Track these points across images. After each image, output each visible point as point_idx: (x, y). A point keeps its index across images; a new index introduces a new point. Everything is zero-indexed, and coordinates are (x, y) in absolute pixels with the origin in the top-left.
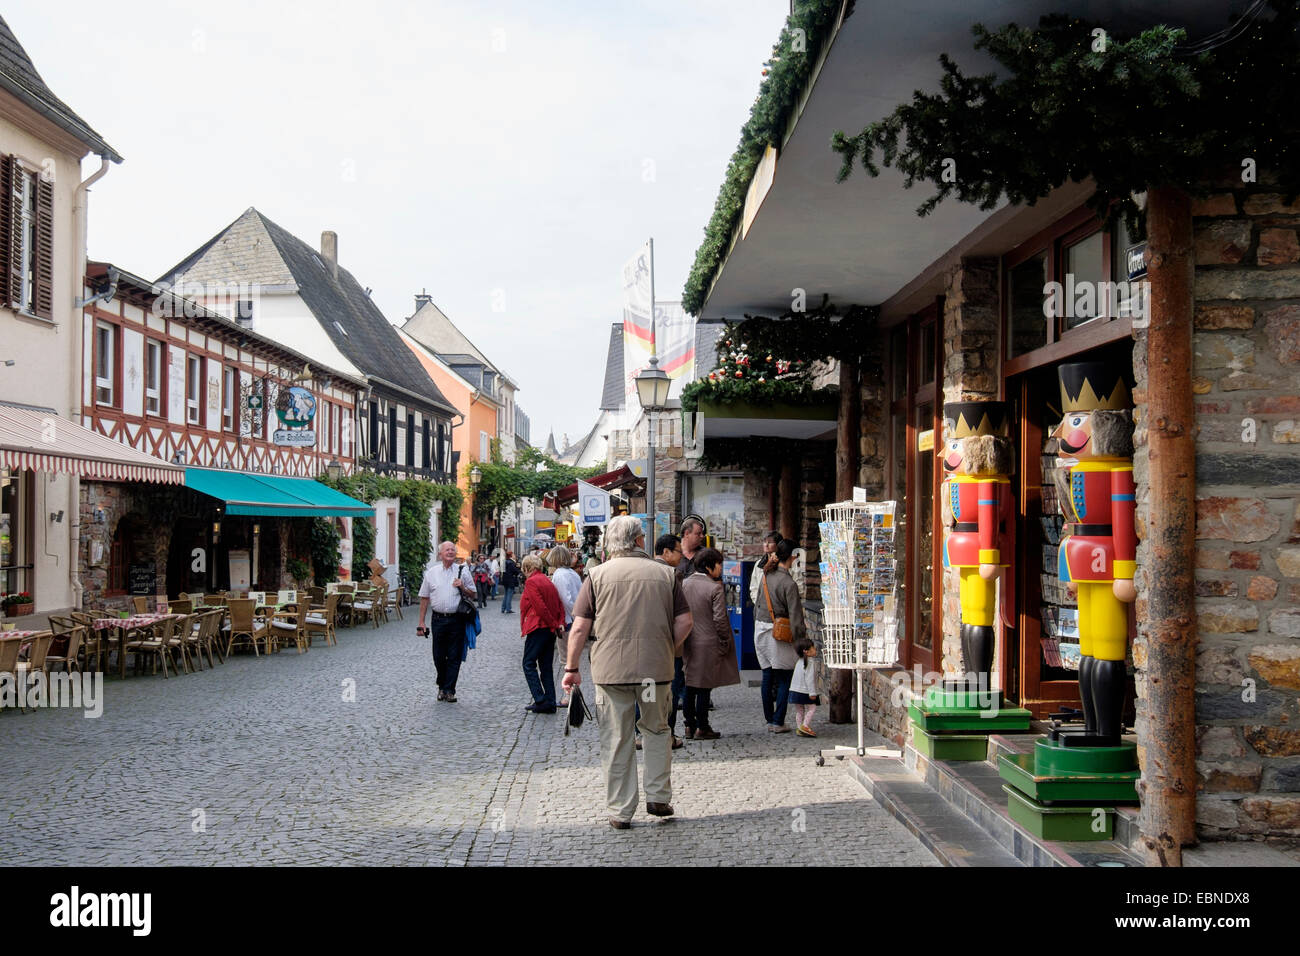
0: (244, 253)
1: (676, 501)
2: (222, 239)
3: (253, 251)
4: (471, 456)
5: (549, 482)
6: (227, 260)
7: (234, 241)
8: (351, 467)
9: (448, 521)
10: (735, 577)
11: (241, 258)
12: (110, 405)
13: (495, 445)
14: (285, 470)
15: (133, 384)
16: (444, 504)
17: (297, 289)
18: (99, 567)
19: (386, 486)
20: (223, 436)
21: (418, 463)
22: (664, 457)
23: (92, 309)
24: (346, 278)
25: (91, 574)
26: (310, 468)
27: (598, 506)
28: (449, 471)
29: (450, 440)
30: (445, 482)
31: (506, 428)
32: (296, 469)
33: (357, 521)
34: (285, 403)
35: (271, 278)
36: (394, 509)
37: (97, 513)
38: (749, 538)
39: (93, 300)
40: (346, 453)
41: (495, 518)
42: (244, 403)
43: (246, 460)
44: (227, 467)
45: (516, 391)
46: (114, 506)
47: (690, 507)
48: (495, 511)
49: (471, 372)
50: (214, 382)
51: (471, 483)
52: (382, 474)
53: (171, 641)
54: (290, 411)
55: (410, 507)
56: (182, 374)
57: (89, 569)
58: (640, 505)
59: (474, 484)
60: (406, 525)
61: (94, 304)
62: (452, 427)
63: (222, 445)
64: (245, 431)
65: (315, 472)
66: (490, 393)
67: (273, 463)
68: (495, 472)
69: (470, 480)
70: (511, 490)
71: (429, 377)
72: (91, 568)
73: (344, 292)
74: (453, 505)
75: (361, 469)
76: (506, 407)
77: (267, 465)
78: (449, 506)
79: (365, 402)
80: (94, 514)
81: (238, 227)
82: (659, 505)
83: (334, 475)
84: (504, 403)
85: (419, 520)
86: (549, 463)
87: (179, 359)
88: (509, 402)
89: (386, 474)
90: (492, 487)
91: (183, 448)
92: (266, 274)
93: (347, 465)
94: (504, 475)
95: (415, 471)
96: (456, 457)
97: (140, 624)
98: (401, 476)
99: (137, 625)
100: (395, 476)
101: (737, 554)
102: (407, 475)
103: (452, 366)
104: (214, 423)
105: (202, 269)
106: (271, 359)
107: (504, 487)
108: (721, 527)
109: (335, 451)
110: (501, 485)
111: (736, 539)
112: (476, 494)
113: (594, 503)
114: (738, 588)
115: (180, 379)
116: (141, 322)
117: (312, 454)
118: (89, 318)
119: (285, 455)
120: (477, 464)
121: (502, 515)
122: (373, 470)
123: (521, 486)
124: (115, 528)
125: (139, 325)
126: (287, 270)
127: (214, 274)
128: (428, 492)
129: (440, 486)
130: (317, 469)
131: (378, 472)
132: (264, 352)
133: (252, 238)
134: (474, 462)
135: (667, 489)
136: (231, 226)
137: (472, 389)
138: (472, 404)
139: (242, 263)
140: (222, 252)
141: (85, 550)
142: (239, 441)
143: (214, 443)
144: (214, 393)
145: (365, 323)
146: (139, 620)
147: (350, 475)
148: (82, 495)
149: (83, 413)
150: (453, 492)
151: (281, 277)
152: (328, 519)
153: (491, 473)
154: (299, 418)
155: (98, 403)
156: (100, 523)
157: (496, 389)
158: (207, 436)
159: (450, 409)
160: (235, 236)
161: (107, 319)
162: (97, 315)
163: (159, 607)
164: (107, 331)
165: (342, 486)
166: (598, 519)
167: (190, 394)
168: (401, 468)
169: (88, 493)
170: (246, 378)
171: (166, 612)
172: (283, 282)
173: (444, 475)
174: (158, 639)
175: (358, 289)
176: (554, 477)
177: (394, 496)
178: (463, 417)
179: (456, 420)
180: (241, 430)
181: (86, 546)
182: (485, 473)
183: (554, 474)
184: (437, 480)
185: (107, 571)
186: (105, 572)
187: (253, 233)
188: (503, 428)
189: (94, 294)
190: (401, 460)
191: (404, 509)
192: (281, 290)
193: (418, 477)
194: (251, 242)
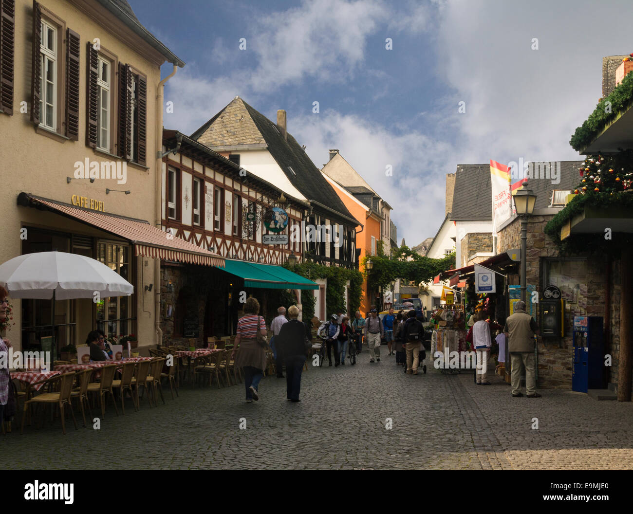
0: (234, 125)
1: (540, 277)
2: (220, 116)
3: (239, 123)
4: (366, 252)
5: (415, 268)
6: (223, 129)
7: (227, 117)
8: (300, 258)
9: (354, 293)
10: (583, 327)
11: (232, 128)
12: (174, 219)
13: (379, 245)
14: (265, 261)
15: (187, 206)
16: (352, 283)
17: (267, 146)
18: (169, 319)
19: (321, 271)
20: (233, 238)
21: (337, 257)
22: (531, 247)
23: (166, 159)
24: (291, 140)
25: (166, 323)
26: (278, 258)
27: (487, 280)
28: (354, 261)
29: (355, 241)
30: (352, 268)
31: (386, 234)
32: (271, 260)
33: (303, 292)
34: (268, 217)
35: (251, 140)
36: (324, 285)
37: (169, 286)
38: (591, 301)
39: (167, 154)
40: (297, 250)
41: (380, 291)
42: (244, 218)
43: (245, 253)
44: (235, 258)
45: (391, 210)
46: (177, 282)
47: (548, 281)
48: (380, 288)
49: (366, 198)
50: (228, 204)
51: (367, 269)
52: (318, 263)
53: (221, 366)
54: (272, 222)
55: (334, 285)
56: (212, 200)
57: (164, 321)
58: (515, 280)
59: (368, 270)
60: (331, 295)
61: (167, 156)
62: (356, 233)
63: (233, 244)
64: (244, 235)
65: (281, 261)
66: (377, 211)
67: (259, 256)
68: (381, 262)
69: (366, 267)
70: (391, 273)
71: (341, 201)
72: (165, 320)
73: (291, 148)
74: (357, 283)
75: (306, 260)
76: (385, 220)
77: (256, 257)
78: (355, 283)
79: (308, 218)
80: (167, 287)
81: (230, 108)
82: (528, 279)
83: (292, 263)
84: (384, 217)
85: (339, 293)
86: (415, 256)
87: (210, 190)
88: (387, 217)
89: (320, 263)
90: (379, 272)
91: (212, 246)
92: (248, 137)
93: (298, 257)
94: (387, 264)
95: (336, 261)
96: (358, 252)
97: (202, 355)
98: (328, 264)
99: (200, 355)
100: (325, 264)
101: (580, 312)
102: (331, 264)
103: (354, 194)
104: (228, 231)
105: (209, 135)
106: (258, 190)
107: (387, 271)
108: (569, 293)
109: (292, 248)
110: (385, 270)
111: (580, 302)
112: (369, 276)
113: (485, 278)
114: (586, 335)
115: (210, 202)
116: (190, 167)
117: (279, 250)
118: (164, 165)
119: (265, 250)
120: (370, 257)
121: (384, 290)
122: (312, 260)
123: (398, 271)
124: (178, 295)
125: (189, 168)
126: (260, 134)
127: (216, 139)
128: (343, 274)
129: (349, 270)
130: (282, 260)
131: (315, 261)
132: (254, 186)
133: (239, 115)
134: (368, 255)
135: (534, 268)
136: (226, 108)
137: (367, 209)
138: (367, 218)
139: (233, 131)
140: (220, 125)
141: (163, 309)
142: (241, 242)
143: (228, 242)
144: (229, 211)
145: (304, 167)
146: (201, 352)
147: (300, 263)
148: (161, 275)
149: (162, 224)
150: (357, 274)
151: (257, 139)
152: (288, 290)
153: (379, 263)
154: (278, 226)
155: (169, 218)
156: (171, 292)
157: (380, 209)
158: (225, 238)
159: (354, 221)
160: (228, 114)
161: (174, 165)
162: (169, 163)
163: (209, 344)
164: (173, 173)
165: (297, 270)
166: (487, 288)
167: (215, 213)
168: (327, 259)
169: (164, 274)
170: (245, 202)
171: (214, 348)
172: (258, 142)
173: (352, 263)
174: (212, 364)
175: (297, 146)
176: (419, 265)
177: (324, 278)
178: (362, 227)
179: (358, 229)
180: (243, 235)
181: (163, 306)
182: (375, 262)
183: (419, 263)
184: (348, 267)
185: (174, 322)
186: (172, 323)
187: (239, 112)
188: (384, 234)
189: (167, 150)
190: (328, 255)
191: (330, 285)
192: (257, 147)
193: (337, 265)
194: (238, 118)
